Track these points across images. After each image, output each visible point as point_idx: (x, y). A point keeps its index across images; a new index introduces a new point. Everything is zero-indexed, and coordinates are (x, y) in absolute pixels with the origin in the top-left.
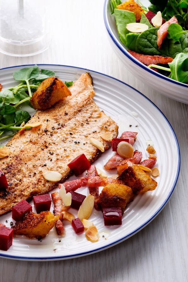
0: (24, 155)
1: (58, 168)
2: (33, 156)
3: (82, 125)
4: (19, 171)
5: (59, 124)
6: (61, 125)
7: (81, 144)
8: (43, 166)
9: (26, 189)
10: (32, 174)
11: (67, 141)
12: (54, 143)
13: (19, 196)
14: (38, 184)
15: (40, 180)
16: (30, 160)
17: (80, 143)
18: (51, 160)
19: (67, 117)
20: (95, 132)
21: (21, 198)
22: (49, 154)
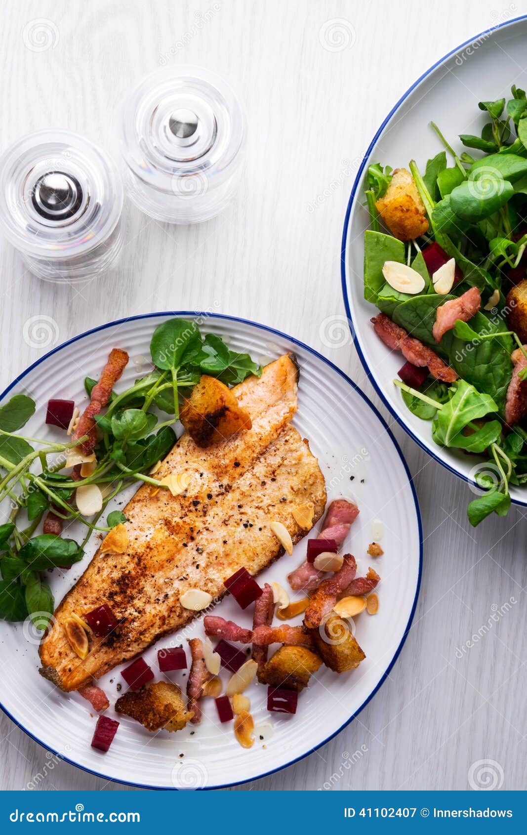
0: (151, 557)
1: (208, 581)
2: (167, 561)
3: (264, 483)
4: (139, 590)
5: (222, 485)
6: (224, 487)
7: (256, 529)
8: (182, 580)
9: (149, 629)
10: (161, 597)
11: (231, 522)
12: (207, 529)
13: (135, 642)
14: (169, 616)
15: (173, 609)
16: (162, 567)
17: (254, 527)
18: (198, 567)
19: (239, 470)
20: (284, 501)
21: (138, 645)
22: (195, 553)
